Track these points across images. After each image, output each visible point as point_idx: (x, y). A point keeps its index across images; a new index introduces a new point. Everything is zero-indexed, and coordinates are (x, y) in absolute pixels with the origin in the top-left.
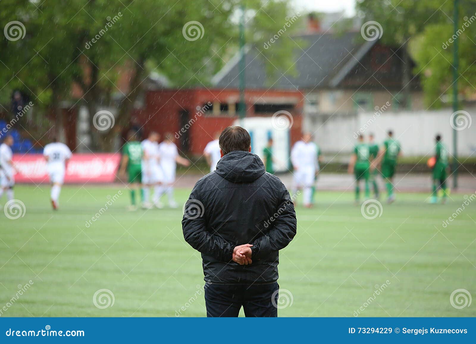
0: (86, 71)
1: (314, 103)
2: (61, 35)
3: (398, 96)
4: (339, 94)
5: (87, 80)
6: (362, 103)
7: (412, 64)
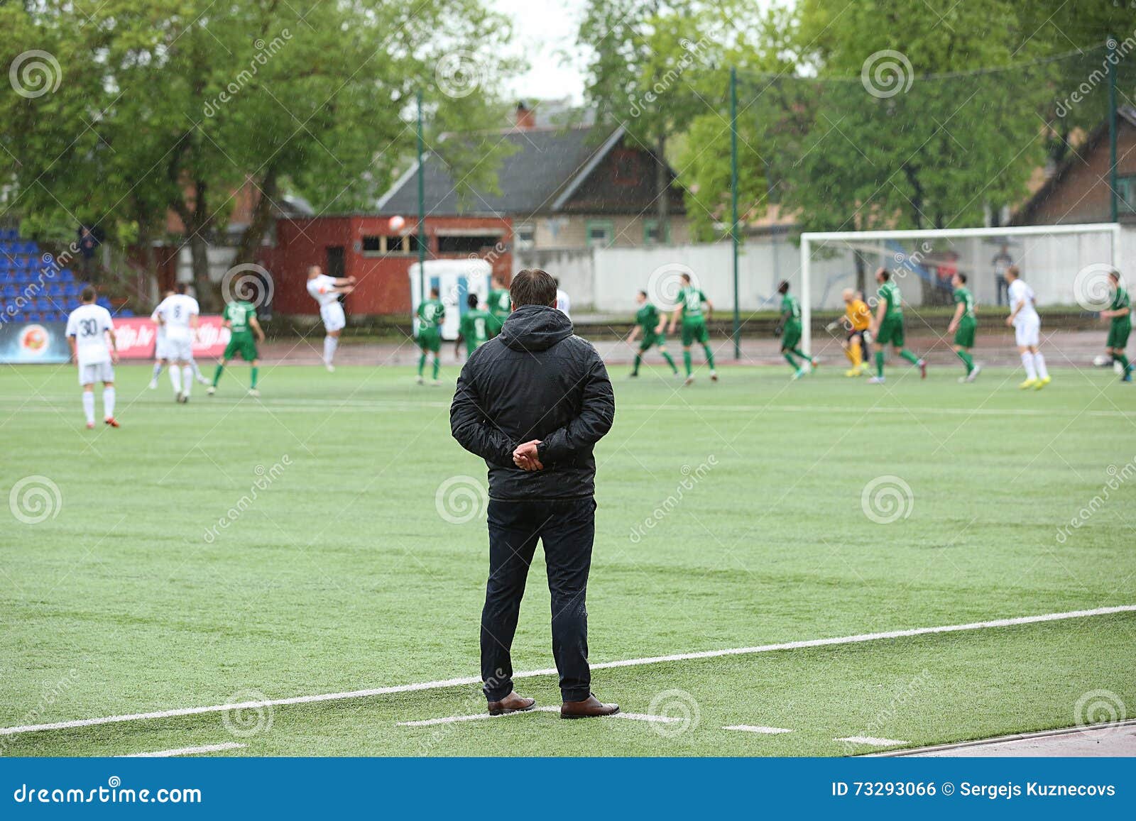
0: (188, 194)
1: (526, 236)
2: (150, 141)
3: (652, 224)
4: (564, 222)
5: (191, 207)
6: (598, 234)
7: (670, 175)
